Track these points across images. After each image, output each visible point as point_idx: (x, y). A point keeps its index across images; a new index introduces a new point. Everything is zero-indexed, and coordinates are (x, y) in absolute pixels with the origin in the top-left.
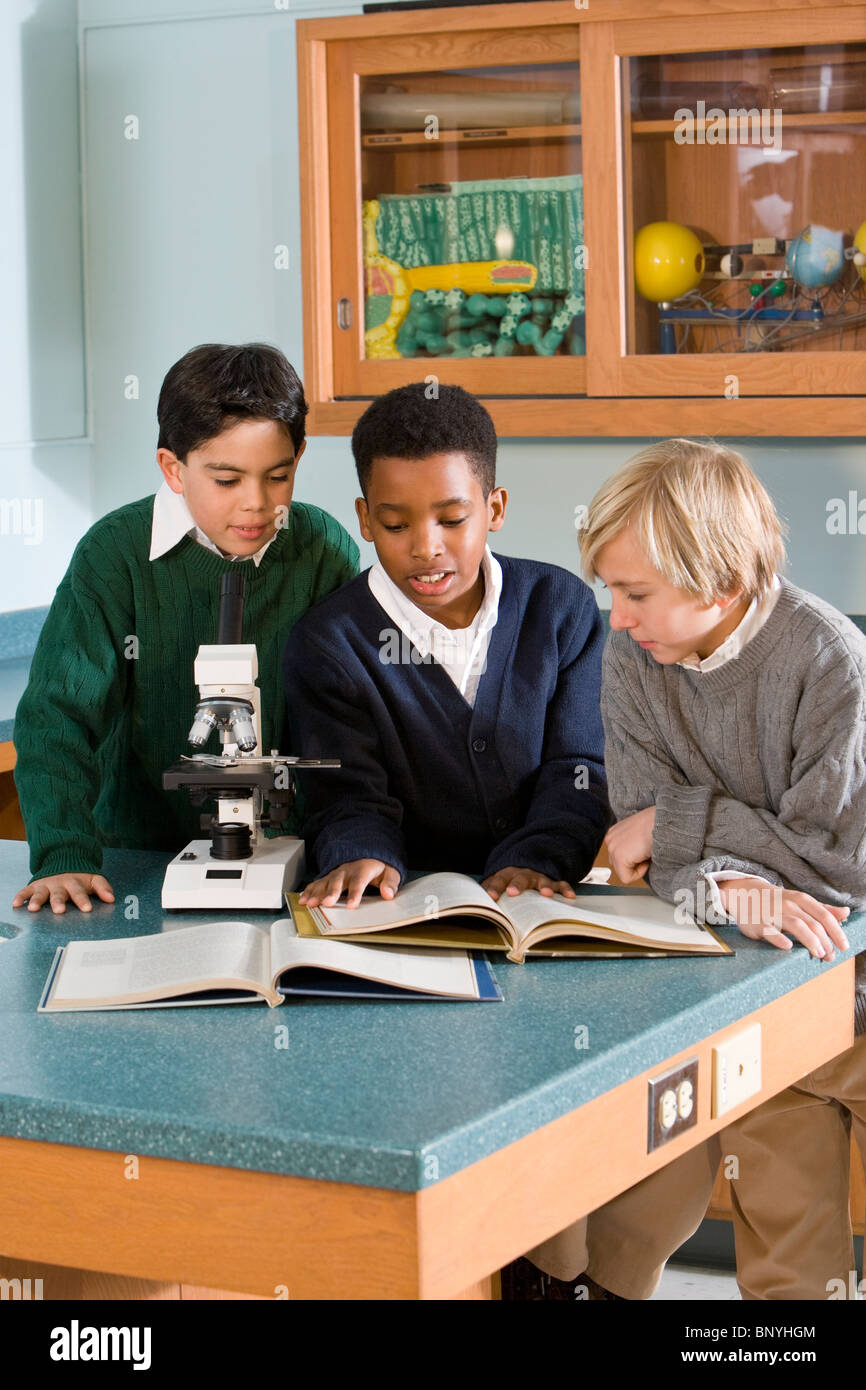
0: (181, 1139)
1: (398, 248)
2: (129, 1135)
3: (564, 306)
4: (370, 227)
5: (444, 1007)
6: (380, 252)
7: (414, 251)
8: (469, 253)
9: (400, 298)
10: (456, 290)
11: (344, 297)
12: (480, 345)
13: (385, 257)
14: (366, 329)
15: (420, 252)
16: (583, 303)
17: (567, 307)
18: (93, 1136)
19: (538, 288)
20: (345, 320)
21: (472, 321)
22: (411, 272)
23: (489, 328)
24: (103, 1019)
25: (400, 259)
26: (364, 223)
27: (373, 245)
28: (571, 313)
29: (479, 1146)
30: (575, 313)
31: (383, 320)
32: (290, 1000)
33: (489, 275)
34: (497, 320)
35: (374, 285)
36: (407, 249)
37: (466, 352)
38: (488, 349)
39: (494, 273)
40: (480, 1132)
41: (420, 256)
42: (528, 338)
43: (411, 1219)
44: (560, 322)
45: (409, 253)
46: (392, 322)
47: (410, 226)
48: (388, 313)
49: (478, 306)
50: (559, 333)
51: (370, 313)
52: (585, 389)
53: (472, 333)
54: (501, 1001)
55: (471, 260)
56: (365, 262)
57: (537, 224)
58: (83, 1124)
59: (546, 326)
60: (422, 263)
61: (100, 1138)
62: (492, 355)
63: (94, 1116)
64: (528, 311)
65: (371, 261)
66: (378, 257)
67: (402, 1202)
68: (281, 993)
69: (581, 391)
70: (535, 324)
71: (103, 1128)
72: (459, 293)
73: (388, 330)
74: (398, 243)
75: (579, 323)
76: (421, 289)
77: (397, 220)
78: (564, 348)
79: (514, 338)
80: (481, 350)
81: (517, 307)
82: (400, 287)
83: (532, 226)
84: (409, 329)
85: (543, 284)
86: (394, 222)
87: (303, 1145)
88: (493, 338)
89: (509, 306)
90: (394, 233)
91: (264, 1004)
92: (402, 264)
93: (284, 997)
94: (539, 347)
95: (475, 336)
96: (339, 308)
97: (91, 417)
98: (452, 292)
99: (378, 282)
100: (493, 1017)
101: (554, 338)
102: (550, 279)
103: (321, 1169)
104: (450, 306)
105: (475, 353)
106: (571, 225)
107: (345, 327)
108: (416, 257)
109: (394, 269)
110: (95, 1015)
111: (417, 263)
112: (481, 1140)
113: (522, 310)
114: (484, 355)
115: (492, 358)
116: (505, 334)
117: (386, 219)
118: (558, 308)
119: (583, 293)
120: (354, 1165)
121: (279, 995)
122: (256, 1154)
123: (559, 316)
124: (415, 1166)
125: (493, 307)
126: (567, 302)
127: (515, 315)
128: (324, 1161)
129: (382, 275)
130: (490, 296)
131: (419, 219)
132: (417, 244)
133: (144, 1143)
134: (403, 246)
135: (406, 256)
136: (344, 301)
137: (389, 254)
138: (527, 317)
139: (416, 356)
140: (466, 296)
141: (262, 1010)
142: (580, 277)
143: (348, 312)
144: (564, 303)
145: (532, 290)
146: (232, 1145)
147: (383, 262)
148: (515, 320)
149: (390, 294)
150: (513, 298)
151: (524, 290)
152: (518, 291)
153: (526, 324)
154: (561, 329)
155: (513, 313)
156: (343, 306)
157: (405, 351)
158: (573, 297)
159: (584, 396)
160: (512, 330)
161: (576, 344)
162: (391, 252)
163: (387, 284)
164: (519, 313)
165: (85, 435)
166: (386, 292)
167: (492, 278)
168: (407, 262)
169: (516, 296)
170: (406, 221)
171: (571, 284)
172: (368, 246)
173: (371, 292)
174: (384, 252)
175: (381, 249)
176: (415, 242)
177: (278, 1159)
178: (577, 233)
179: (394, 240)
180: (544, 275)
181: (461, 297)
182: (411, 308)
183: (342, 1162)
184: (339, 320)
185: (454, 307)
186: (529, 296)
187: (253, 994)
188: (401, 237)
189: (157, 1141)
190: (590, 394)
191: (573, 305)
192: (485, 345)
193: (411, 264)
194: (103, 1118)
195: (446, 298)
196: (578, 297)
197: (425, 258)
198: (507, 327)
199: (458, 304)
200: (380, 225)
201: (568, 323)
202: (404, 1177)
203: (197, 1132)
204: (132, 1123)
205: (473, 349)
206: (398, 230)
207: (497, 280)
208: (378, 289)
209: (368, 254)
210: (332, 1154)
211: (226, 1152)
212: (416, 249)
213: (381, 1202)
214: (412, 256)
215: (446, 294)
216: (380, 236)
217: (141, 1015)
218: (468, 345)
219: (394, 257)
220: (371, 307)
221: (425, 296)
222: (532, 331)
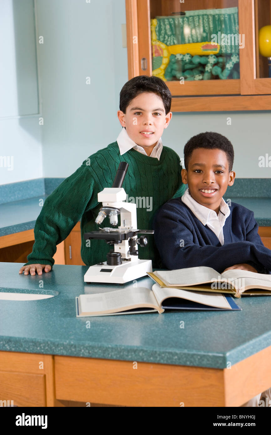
0: (141, 354)
1: (164, 38)
2: (122, 354)
3: (230, 60)
4: (153, 29)
5: (221, 312)
6: (157, 39)
7: (171, 39)
8: (193, 39)
9: (166, 57)
10: (188, 54)
11: (144, 57)
12: (198, 75)
13: (160, 41)
14: (153, 70)
15: (173, 39)
16: (239, 58)
17: (232, 60)
18: (109, 354)
19: (220, 53)
20: (144, 66)
21: (194, 66)
22: (170, 47)
23: (200, 69)
24: (101, 319)
25: (165, 42)
26: (151, 28)
27: (155, 37)
28: (233, 62)
29: (244, 354)
30: (235, 62)
31: (159, 66)
32: (167, 311)
33: (201, 48)
34: (203, 66)
35: (155, 52)
36: (168, 38)
37: (192, 78)
38: (201, 77)
39: (203, 47)
40: (245, 349)
41: (173, 41)
42: (216, 72)
43: (222, 380)
44: (229, 66)
45: (169, 40)
46: (163, 67)
47: (169, 29)
48: (161, 63)
49: (197, 60)
50: (228, 70)
51: (154, 64)
52: (240, 92)
53: (194, 71)
54: (240, 310)
55: (193, 42)
56: (152, 44)
57: (220, 27)
58: (105, 350)
59: (223, 68)
60: (174, 44)
61: (111, 356)
62: (202, 79)
63: (109, 348)
64: (216, 62)
65: (154, 43)
66: (157, 42)
67: (219, 374)
68: (163, 308)
69: (238, 93)
70: (219, 67)
71: (112, 351)
72: (189, 55)
73: (161, 70)
74: (165, 35)
75: (237, 66)
76: (174, 54)
77: (164, 27)
78: (230, 76)
79: (211, 72)
80: (198, 77)
81: (212, 60)
82: (165, 53)
83: (218, 28)
84: (169, 70)
85: (222, 51)
86: (163, 27)
87: (185, 354)
88: (202, 72)
89: (209, 60)
90: (163, 32)
91: (157, 312)
92: (166, 44)
93: (164, 310)
94: (221, 76)
95: (195, 72)
96: (142, 62)
97: (41, 106)
98: (186, 55)
99: (157, 51)
100: (239, 315)
101: (226, 72)
102: (225, 49)
103: (191, 362)
104: (186, 60)
105: (195, 79)
106: (233, 27)
107: (144, 69)
108: (172, 41)
109: (163, 46)
110: (98, 317)
111: (172, 44)
112: (245, 352)
113: (214, 61)
114: (199, 80)
115: (202, 81)
116: (208, 71)
117: (160, 26)
118: (228, 60)
119: (238, 54)
120: (203, 360)
121: (162, 309)
122: (168, 358)
123: (229, 63)
124: (224, 360)
125: (203, 60)
126: (232, 58)
127: (211, 64)
128: (192, 359)
129: (158, 49)
130: (201, 56)
131: (173, 26)
132: (172, 36)
133: (127, 356)
134: (166, 37)
135: (168, 41)
136: (144, 59)
137: (161, 40)
138: (216, 64)
139: (172, 80)
140: (192, 56)
141: (157, 315)
142: (237, 48)
143: (145, 63)
144: (230, 58)
145: (218, 53)
146: (159, 355)
147: (158, 43)
148: (211, 66)
149: (162, 56)
150: (210, 57)
151: (214, 54)
152: (212, 54)
153: (216, 67)
154: (229, 69)
155: (210, 63)
156: (143, 61)
157: (168, 78)
158: (234, 56)
159: (239, 95)
160: (210, 69)
161: (235, 74)
162: (162, 39)
163: (160, 52)
164: (213, 63)
165: (39, 113)
166: (160, 55)
167: (202, 49)
168: (168, 43)
169: (212, 56)
170: (168, 27)
171: (233, 51)
172: (152, 38)
173: (154, 55)
174: (159, 40)
175: (158, 38)
176: (171, 35)
177: (176, 359)
178: (236, 30)
179: (163, 35)
180: (223, 48)
181: (190, 57)
182: (170, 61)
183: (199, 359)
184: (142, 67)
185: (187, 61)
186: (217, 56)
187: (153, 309)
188: (166, 33)
189: (132, 355)
190: (242, 94)
191: (234, 59)
192: (200, 76)
193: (170, 44)
194: (112, 348)
195: (184, 57)
196: (236, 56)
197: (176, 42)
198: (208, 68)
199: (189, 59)
200: (157, 29)
201: (232, 66)
202: (221, 364)
203: (146, 351)
204: (123, 349)
205: (195, 77)
206: (164, 31)
207: (204, 50)
208: (157, 54)
209: (153, 40)
210: (195, 357)
211: (157, 358)
212: (172, 38)
213: (211, 373)
214: (170, 41)
215: (184, 55)
216: (157, 33)
217: (114, 317)
218: (193, 76)
219: (163, 41)
220: (154, 61)
221: (176, 57)
222: (218, 70)
